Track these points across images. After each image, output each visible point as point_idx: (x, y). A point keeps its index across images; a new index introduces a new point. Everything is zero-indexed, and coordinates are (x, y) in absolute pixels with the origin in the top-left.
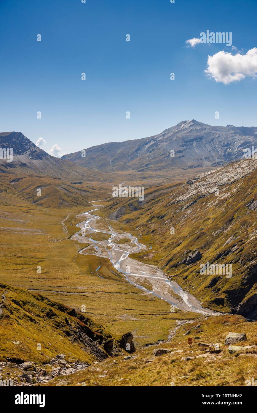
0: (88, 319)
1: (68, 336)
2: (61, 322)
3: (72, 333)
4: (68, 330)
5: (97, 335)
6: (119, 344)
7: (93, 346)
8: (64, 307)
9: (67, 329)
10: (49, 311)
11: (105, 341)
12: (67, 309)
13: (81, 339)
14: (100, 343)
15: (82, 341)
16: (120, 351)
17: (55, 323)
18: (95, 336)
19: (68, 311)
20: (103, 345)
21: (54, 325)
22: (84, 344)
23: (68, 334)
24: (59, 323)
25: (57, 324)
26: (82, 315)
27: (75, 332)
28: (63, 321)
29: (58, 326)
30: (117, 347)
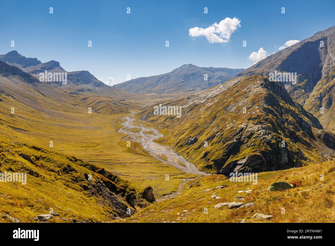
0: (116, 177)
1: (85, 190)
2: (80, 177)
3: (89, 187)
4: (86, 185)
5: (120, 189)
6: (142, 195)
7: (113, 198)
8: (95, 167)
9: (85, 183)
10: (66, 167)
11: (127, 193)
12: (97, 169)
13: (100, 192)
14: (123, 196)
15: (101, 195)
16: (142, 201)
17: (72, 178)
18: (118, 190)
19: (98, 170)
20: (125, 197)
21: (70, 180)
22: (103, 197)
23: (85, 188)
24: (76, 178)
25: (74, 179)
26: (111, 174)
27: (94, 186)
28: (82, 176)
29: (75, 181)
30: (139, 198)
